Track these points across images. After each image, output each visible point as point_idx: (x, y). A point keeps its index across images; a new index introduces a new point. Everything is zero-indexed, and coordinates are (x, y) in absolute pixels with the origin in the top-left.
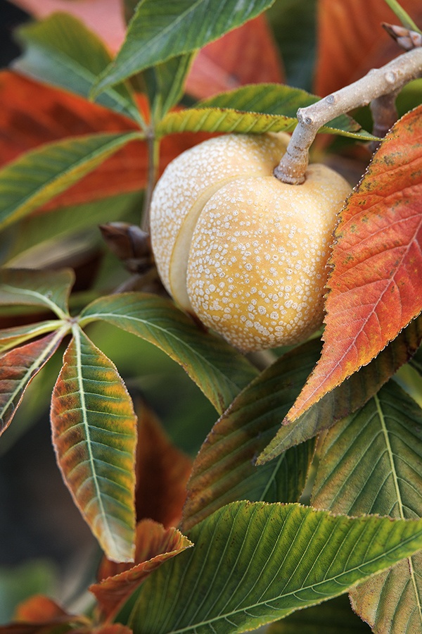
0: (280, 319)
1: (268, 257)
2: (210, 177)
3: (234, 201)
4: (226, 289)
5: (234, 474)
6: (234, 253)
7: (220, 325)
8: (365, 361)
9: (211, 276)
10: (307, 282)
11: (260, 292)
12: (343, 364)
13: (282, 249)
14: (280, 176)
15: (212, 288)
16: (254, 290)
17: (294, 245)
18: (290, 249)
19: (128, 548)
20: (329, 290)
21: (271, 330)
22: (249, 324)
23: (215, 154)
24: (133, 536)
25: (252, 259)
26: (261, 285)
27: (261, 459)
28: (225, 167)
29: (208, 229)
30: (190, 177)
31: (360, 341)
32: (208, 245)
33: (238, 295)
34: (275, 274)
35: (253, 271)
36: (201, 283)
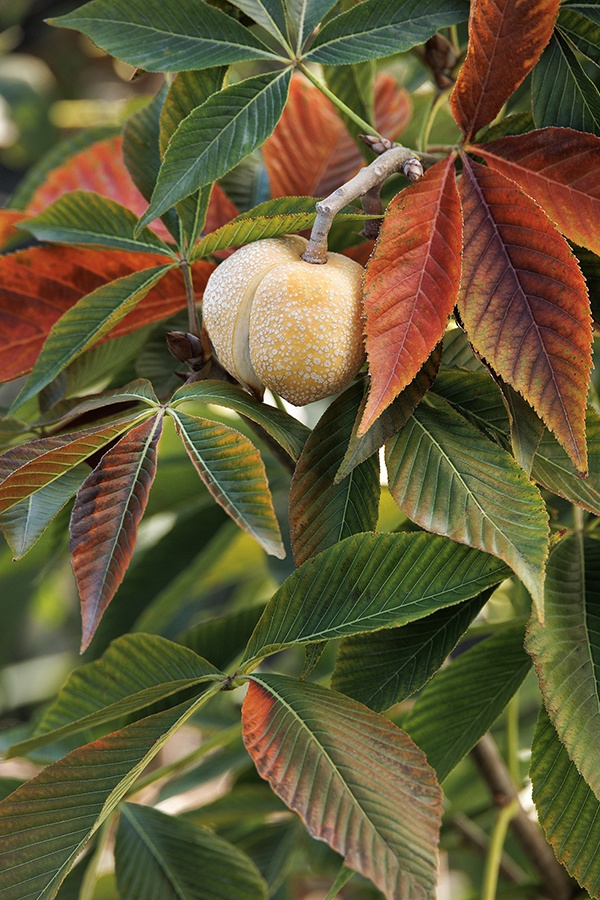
0: (332, 366)
1: (317, 318)
2: (254, 269)
3: (280, 280)
4: (286, 350)
5: (318, 502)
6: (289, 320)
7: (281, 384)
8: (407, 382)
9: (273, 343)
10: (348, 333)
11: (314, 347)
12: (389, 389)
13: (326, 310)
14: (308, 259)
15: (275, 352)
16: (309, 346)
17: (335, 305)
18: (332, 309)
19: (278, 546)
20: (366, 336)
21: (325, 376)
22: (307, 376)
23: (254, 252)
24: (280, 537)
25: (304, 321)
26: (314, 341)
27: (337, 479)
28: (264, 259)
29: (263, 307)
30: (237, 274)
31: (398, 370)
32: (266, 319)
33: (296, 354)
34: (324, 330)
35: (307, 330)
36: (264, 350)
